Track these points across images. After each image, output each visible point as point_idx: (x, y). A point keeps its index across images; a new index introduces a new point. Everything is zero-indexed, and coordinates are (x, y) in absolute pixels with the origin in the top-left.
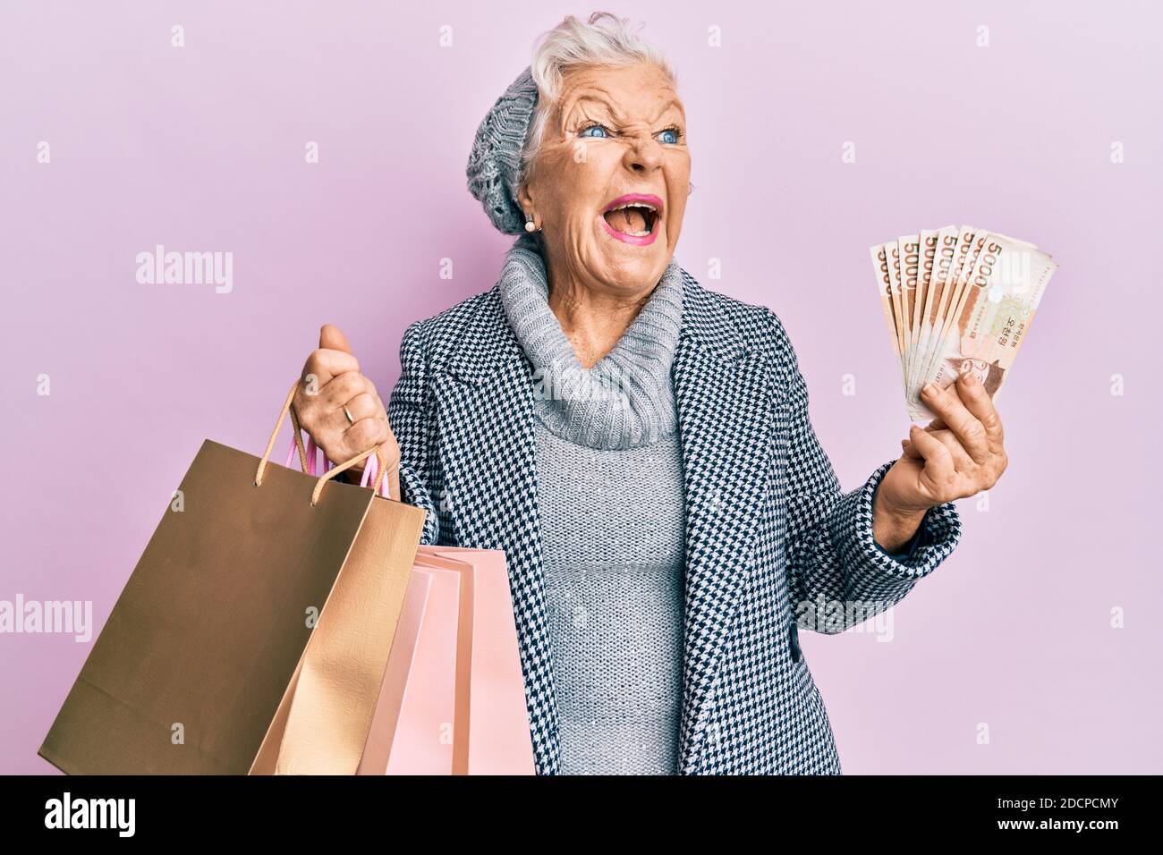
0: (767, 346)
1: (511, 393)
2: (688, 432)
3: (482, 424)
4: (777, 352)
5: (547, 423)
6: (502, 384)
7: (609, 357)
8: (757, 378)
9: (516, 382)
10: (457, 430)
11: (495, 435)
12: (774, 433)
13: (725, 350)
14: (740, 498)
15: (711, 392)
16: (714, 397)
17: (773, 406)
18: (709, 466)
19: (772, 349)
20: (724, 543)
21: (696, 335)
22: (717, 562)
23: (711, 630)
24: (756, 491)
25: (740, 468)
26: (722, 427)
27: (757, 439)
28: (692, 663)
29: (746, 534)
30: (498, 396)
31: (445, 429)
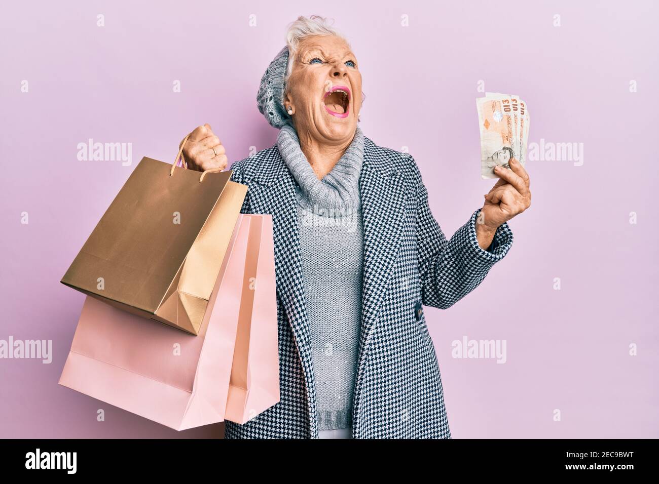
0: (407, 170)
1: (285, 189)
2: (365, 208)
3: (271, 204)
4: (411, 173)
5: (301, 204)
6: (281, 185)
7: (329, 174)
8: (400, 185)
9: (287, 184)
10: (259, 206)
11: (278, 208)
12: (408, 211)
13: (385, 171)
14: (389, 239)
15: (377, 190)
16: (378, 193)
17: (408, 198)
18: (375, 224)
19: (409, 171)
20: (381, 259)
21: (370, 164)
22: (378, 267)
23: (374, 298)
24: (397, 236)
25: (390, 225)
26: (382, 207)
27: (398, 212)
28: (365, 313)
29: (392, 255)
30: (279, 191)
31: (253, 206)
